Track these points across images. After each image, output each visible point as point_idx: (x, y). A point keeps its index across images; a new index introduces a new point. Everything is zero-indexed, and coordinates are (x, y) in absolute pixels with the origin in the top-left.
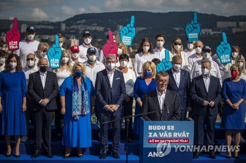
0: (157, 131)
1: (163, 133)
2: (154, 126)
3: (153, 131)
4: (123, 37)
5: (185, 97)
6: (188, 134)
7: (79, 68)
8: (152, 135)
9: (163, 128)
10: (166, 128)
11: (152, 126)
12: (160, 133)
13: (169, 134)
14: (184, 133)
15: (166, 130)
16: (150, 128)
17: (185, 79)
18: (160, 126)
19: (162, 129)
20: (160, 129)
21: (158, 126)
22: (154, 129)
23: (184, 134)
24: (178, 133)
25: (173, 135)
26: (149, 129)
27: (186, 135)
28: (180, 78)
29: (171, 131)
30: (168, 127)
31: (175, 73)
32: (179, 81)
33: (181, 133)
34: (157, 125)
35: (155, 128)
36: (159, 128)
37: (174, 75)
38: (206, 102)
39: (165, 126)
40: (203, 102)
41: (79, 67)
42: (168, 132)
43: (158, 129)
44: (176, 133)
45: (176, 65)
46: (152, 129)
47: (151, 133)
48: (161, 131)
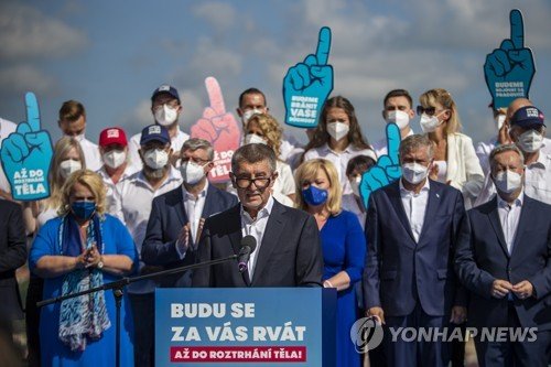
0: (200, 323)
1: (218, 329)
2: (187, 306)
3: (185, 322)
4: (294, 98)
5: (443, 273)
6: (301, 330)
7: (84, 192)
8: (184, 334)
9: (219, 311)
10: (229, 310)
11: (180, 306)
12: (209, 329)
13: (238, 330)
14: (288, 330)
15: (228, 316)
16: (177, 310)
17: (442, 212)
18: (208, 306)
19: (217, 315)
20: (208, 315)
21: (202, 306)
22: (189, 315)
23: (290, 333)
24: (270, 329)
25: (250, 333)
26: (174, 315)
27: (296, 334)
28: (424, 208)
29: (243, 321)
30: (234, 307)
31: (411, 194)
32: (421, 221)
33: (278, 329)
34: (198, 303)
35: (191, 310)
36: (203, 310)
37: (405, 202)
38: (502, 286)
39: (223, 306)
40: (491, 286)
41: (83, 187)
42: (236, 323)
43: (202, 315)
44: (262, 329)
45: (407, 166)
46: (181, 315)
47: (178, 330)
48: (214, 322)
